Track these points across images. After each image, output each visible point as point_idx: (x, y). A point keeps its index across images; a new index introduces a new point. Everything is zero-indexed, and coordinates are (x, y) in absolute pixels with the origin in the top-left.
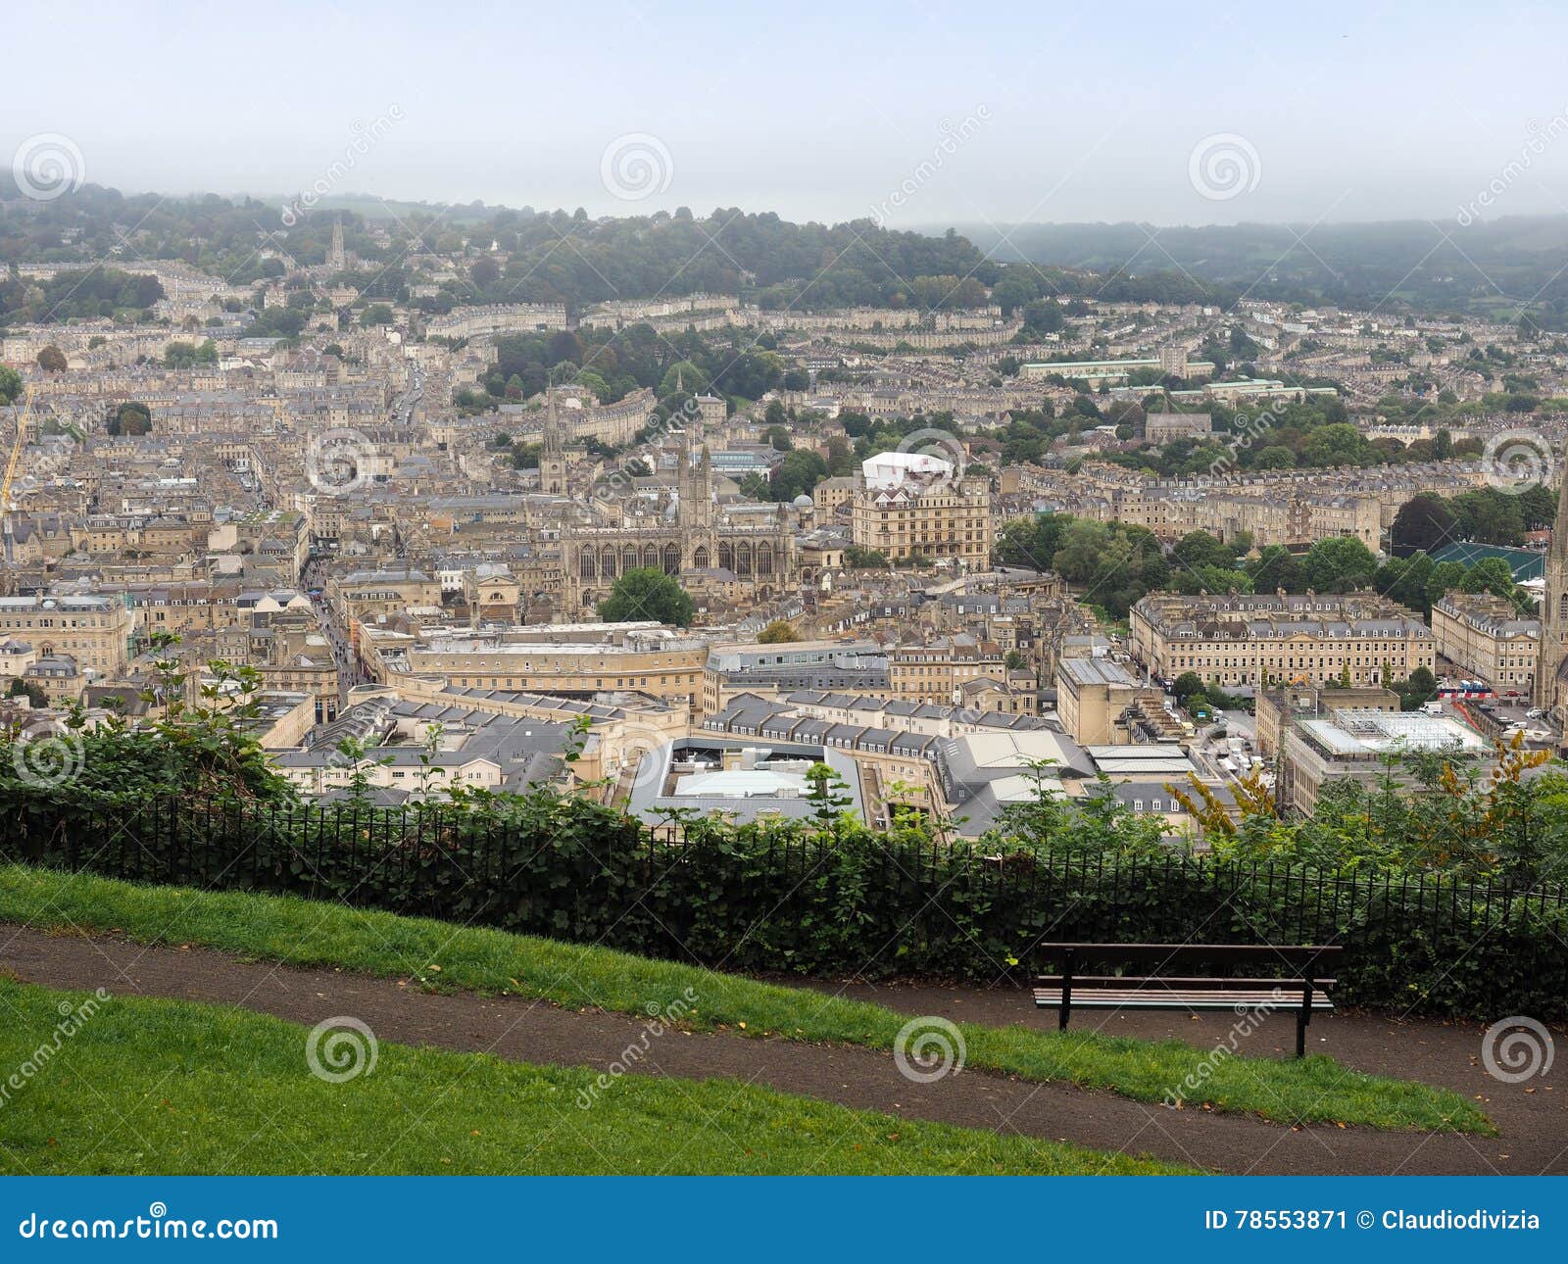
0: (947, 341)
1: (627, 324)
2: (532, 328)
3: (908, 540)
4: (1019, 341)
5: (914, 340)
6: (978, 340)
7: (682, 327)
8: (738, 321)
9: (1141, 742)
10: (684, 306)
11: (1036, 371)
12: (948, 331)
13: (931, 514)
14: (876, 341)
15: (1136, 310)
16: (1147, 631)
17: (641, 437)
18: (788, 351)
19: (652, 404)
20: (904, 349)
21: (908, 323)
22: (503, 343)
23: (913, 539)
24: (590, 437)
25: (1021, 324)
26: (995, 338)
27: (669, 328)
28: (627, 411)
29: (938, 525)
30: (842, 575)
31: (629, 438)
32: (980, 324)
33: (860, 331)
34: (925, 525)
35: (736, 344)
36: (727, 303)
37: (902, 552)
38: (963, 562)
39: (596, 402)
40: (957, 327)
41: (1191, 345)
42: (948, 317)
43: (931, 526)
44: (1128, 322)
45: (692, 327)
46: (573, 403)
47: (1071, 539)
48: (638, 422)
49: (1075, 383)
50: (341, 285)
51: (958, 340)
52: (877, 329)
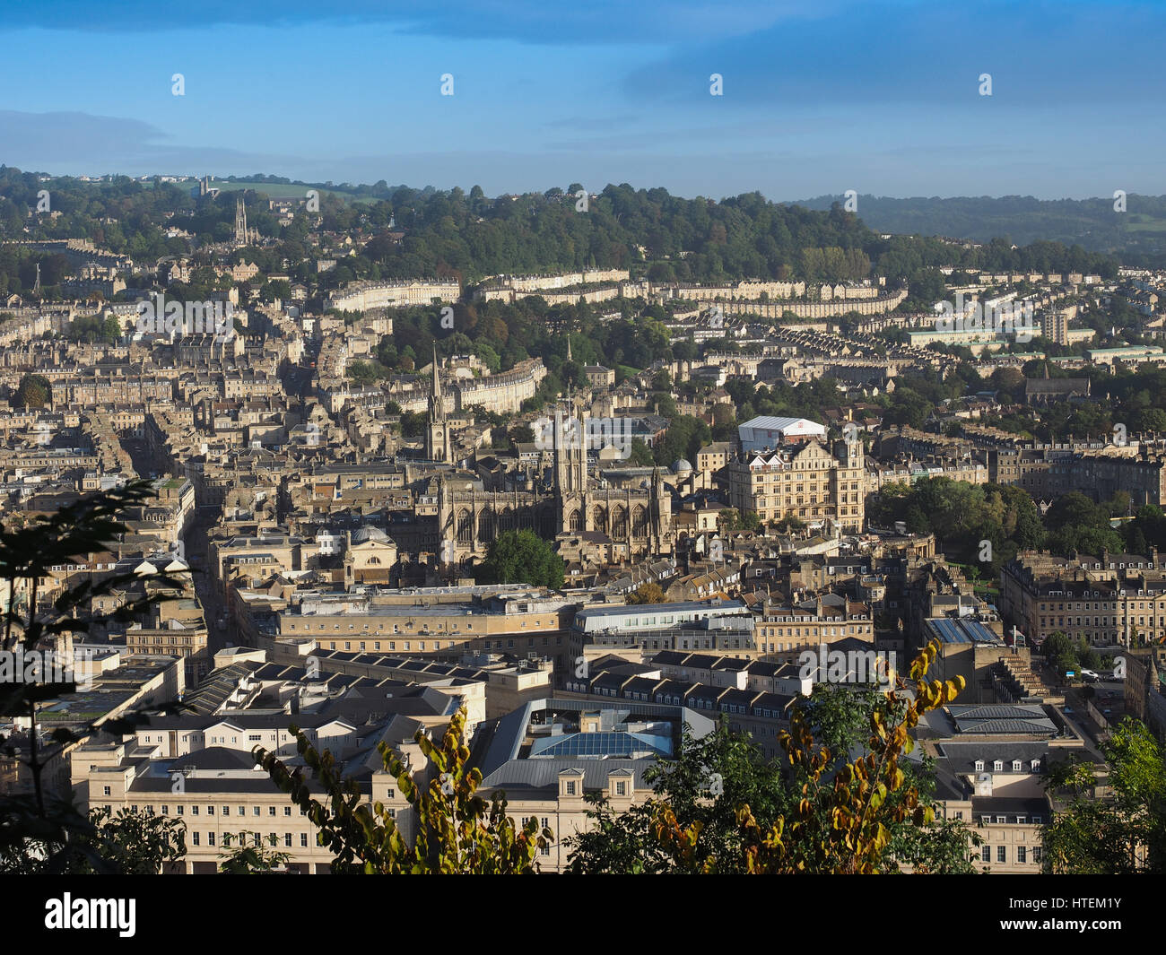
0: (831, 311)
1: (519, 296)
2: (428, 302)
3: (783, 503)
4: (902, 310)
5: (800, 311)
6: (864, 309)
7: (573, 299)
8: (630, 292)
9: (1006, 701)
10: (576, 279)
11: (920, 340)
12: (835, 300)
13: (807, 476)
14: (762, 311)
15: (1017, 278)
16: (1018, 591)
17: (527, 406)
18: (676, 322)
19: (540, 373)
20: (788, 318)
21: (793, 293)
22: (398, 315)
23: (788, 501)
24: (478, 405)
25: (904, 294)
26: (879, 307)
27: (560, 299)
28: (514, 379)
29: (813, 488)
30: (716, 537)
31: (517, 408)
32: (865, 293)
33: (747, 302)
34: (800, 488)
35: (625, 315)
36: (618, 275)
37: (777, 515)
38: (839, 525)
39: (487, 372)
40: (842, 297)
41: (1071, 312)
42: (833, 287)
43: (807, 489)
44: (1010, 291)
45: (583, 299)
46: (463, 373)
47: (947, 501)
48: (526, 390)
49: (957, 349)
50: (242, 261)
51: (842, 310)
52: (763, 299)
